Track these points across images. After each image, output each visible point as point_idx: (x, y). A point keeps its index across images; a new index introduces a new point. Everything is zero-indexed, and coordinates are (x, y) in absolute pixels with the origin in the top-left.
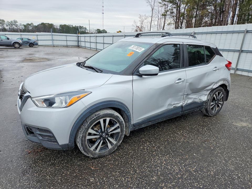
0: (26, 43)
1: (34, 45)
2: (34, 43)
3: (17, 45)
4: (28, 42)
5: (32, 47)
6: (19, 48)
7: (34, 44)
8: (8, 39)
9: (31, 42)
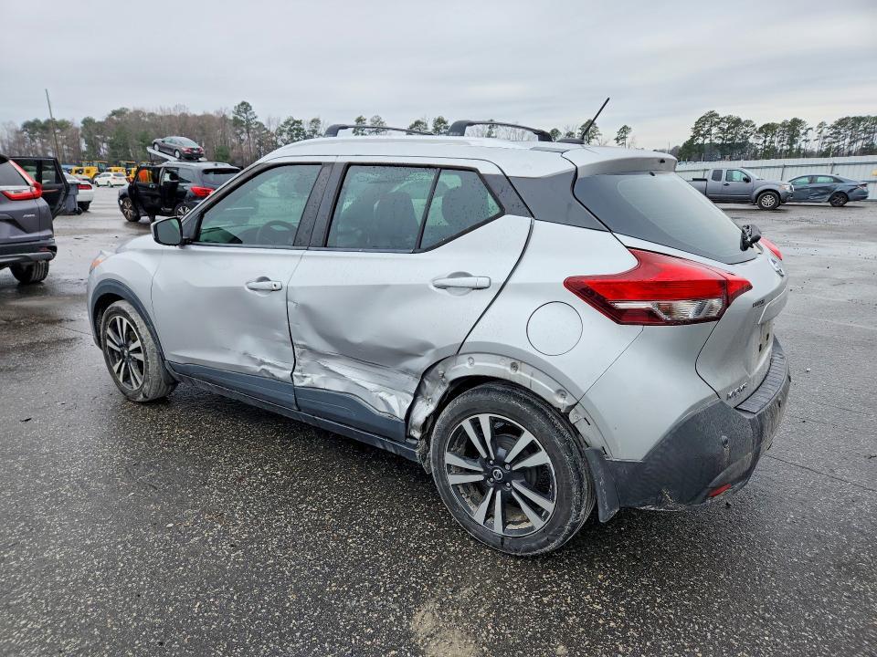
0: (821, 191)
1: (848, 200)
2: (851, 191)
3: (768, 201)
4: (826, 190)
5: (842, 206)
6: (773, 209)
7: (850, 195)
8: (747, 180)
9: (839, 187)
